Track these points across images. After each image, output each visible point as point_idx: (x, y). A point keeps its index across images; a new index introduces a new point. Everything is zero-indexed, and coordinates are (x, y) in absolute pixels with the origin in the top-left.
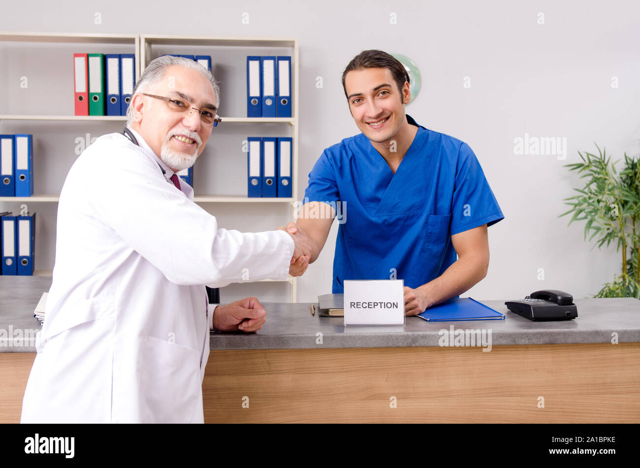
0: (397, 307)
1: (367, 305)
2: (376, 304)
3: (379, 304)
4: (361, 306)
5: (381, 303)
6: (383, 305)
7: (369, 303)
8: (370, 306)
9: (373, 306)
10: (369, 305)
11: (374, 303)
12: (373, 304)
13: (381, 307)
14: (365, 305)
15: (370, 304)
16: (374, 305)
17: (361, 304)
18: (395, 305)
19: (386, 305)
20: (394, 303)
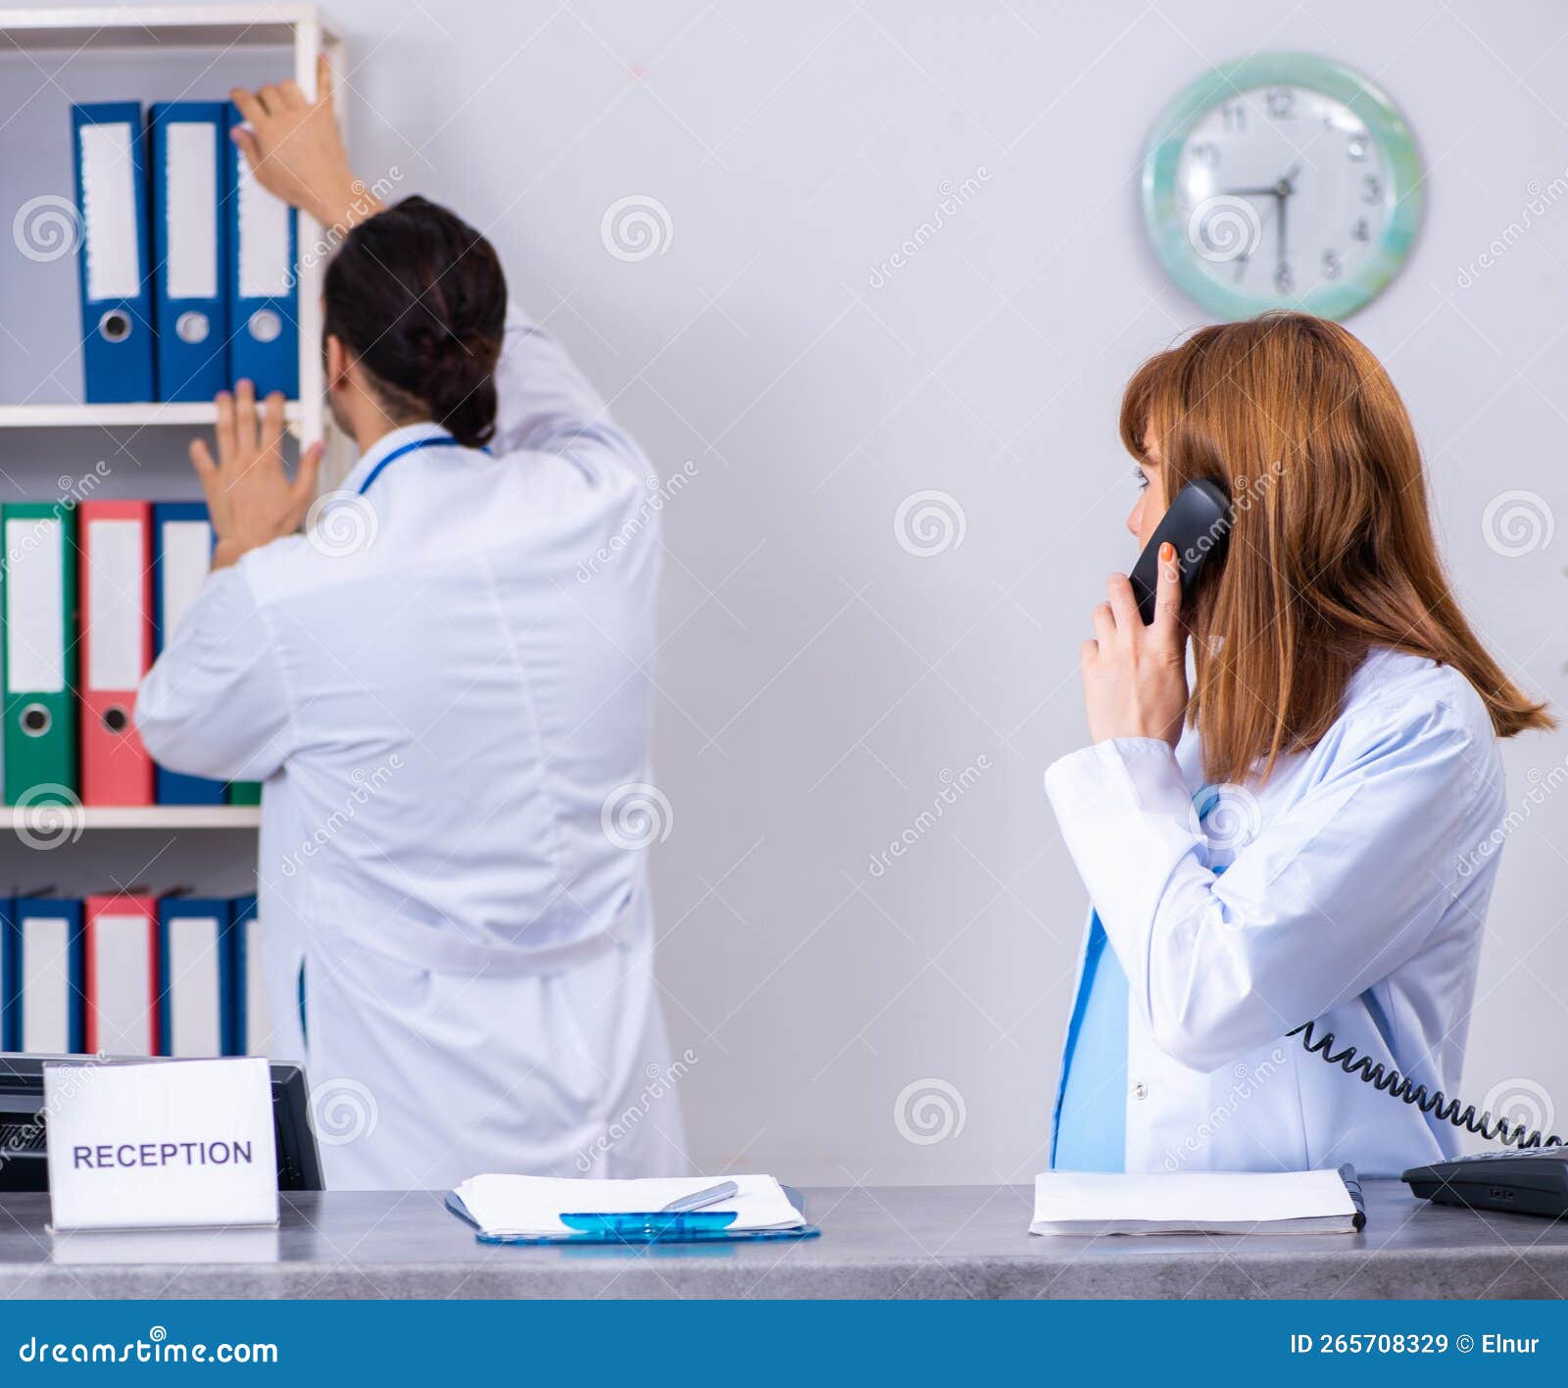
0: (248, 1158)
1: (136, 1155)
2: (168, 1151)
3: (182, 1151)
4: (114, 1160)
5: (189, 1145)
6: (196, 1152)
7: (143, 1147)
8: (148, 1159)
9: (158, 1159)
10: (143, 1155)
11: (163, 1146)
12: (157, 1150)
13: (189, 1162)
14: (127, 1155)
15: (147, 1150)
16: (164, 1156)
17: (114, 1152)
18: (243, 1152)
19: (207, 1153)
20: (237, 1146)
